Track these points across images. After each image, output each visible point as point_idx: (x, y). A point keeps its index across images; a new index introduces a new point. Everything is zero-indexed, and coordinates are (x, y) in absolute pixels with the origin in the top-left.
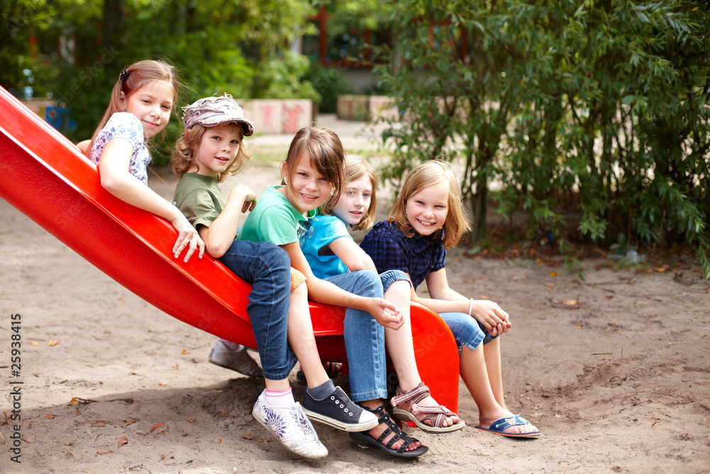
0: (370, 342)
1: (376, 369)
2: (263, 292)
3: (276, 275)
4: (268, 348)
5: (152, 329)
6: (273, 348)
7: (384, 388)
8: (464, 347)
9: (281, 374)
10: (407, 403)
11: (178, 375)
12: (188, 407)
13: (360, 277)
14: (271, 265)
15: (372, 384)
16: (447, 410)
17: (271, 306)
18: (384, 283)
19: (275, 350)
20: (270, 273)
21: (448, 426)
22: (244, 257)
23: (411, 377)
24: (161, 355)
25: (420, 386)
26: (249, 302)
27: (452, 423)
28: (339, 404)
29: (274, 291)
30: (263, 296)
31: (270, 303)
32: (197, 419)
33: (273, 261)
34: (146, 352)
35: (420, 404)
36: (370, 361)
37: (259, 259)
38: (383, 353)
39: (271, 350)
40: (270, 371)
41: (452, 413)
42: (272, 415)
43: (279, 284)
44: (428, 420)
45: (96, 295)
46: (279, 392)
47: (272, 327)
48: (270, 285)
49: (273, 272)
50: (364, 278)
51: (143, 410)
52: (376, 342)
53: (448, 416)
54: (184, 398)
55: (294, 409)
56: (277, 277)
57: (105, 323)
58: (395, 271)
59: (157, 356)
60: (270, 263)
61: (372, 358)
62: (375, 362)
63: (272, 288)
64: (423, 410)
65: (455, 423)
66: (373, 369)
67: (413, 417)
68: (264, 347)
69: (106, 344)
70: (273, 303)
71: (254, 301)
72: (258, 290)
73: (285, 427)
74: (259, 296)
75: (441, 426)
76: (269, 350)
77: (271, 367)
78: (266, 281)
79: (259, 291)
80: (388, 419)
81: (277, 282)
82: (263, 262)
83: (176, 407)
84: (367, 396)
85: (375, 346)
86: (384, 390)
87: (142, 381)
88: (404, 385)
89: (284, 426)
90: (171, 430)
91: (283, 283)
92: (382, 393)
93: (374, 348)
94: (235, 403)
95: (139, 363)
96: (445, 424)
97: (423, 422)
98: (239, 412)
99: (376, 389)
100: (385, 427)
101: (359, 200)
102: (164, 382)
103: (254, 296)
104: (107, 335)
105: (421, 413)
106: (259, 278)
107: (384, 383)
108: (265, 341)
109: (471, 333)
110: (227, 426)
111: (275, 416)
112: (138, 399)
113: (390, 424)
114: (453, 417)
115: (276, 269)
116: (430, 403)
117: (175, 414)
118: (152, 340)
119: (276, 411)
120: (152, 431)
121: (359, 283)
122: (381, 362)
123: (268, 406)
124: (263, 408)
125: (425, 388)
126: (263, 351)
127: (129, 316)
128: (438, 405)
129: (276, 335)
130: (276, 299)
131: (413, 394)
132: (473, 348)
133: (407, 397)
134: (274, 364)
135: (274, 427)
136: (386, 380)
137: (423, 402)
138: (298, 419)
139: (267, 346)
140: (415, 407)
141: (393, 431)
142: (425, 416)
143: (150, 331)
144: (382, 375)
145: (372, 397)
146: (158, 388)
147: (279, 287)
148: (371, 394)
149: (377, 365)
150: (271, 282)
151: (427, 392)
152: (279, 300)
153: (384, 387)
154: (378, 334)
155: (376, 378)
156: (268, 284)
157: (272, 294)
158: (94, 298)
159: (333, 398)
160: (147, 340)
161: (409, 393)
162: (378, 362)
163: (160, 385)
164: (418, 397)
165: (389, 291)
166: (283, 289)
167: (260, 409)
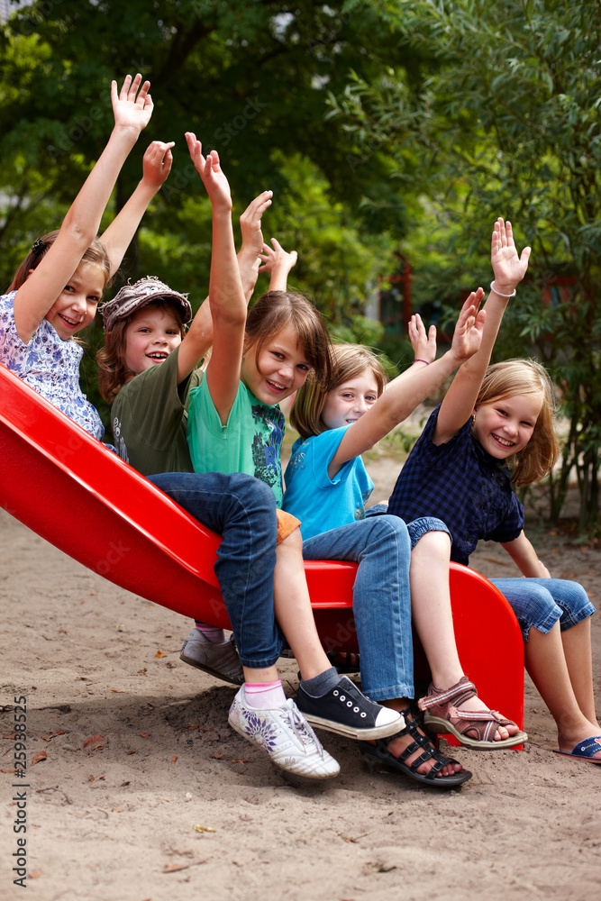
0: (390, 617)
1: (398, 656)
2: (236, 542)
3: (254, 518)
4: (246, 622)
5: (123, 629)
6: (253, 621)
7: (410, 684)
8: (533, 630)
9: (266, 660)
10: (444, 706)
11: (142, 681)
12: (146, 719)
13: (377, 524)
14: (247, 505)
15: (391, 676)
16: (500, 717)
17: (247, 561)
18: (412, 535)
19: (256, 625)
20: (245, 517)
21: (502, 739)
22: (209, 495)
23: (450, 667)
24: (127, 658)
25: (462, 681)
26: (218, 557)
27: (507, 734)
28: (346, 701)
29: (251, 540)
30: (235, 549)
31: (245, 557)
32: (153, 734)
33: (249, 499)
34: (106, 654)
35: (460, 708)
36: (390, 645)
37: (230, 497)
38: (409, 633)
39: (250, 625)
40: (249, 655)
41: (508, 721)
42: (256, 721)
43: (259, 531)
44: (473, 732)
45: (62, 590)
46: (263, 686)
47: (249, 592)
48: (246, 532)
49: (250, 514)
50: (382, 525)
51: (82, 721)
52: (398, 616)
53: (503, 725)
54: (142, 707)
55: (285, 709)
56: (256, 520)
57: (64, 621)
58: (428, 518)
59: (120, 659)
60: (245, 502)
61: (392, 640)
62: (397, 645)
63: (249, 537)
64: (465, 715)
65: (512, 735)
66: (394, 656)
67: (452, 726)
68: (240, 621)
69: (57, 645)
70: (250, 557)
71: (224, 555)
72: (230, 539)
73: (274, 737)
74: (231, 548)
75: (492, 739)
76: (247, 625)
77: (250, 650)
78: (240, 527)
79: (230, 541)
80: (415, 729)
81: (255, 527)
82: (236, 500)
83: (129, 719)
84: (384, 694)
85: (398, 621)
86: (409, 687)
87: (90, 687)
88: (439, 681)
89: (274, 735)
90: (111, 746)
91: (265, 529)
92: (406, 690)
93: (396, 626)
94: (211, 715)
95: (94, 666)
96: (498, 736)
97: (465, 734)
98: (213, 725)
99: (397, 683)
100: (409, 740)
101: (361, 404)
102: (121, 688)
103: (224, 549)
104: (62, 634)
105: (464, 721)
106: (231, 523)
107: (410, 677)
108: (240, 613)
109: (542, 609)
110: (190, 741)
111: (259, 722)
112: (78, 708)
113: (416, 736)
114: (509, 727)
115: (253, 509)
116: (476, 706)
117: (125, 727)
118: (119, 640)
119: (261, 716)
120: (85, 745)
121: (375, 532)
122: (405, 644)
123: (249, 708)
124: (241, 712)
125: (469, 685)
126: (239, 627)
127: (97, 614)
128: (489, 710)
129: (255, 604)
130: (255, 552)
131: (451, 693)
132: (545, 630)
133: (443, 697)
134: (255, 645)
135: (260, 739)
136: (412, 672)
137: (465, 706)
138: (293, 723)
139: (244, 619)
140: (454, 712)
141: (422, 746)
142: (468, 725)
143: (120, 631)
144: (408, 665)
145: (392, 695)
146: (110, 696)
147: (259, 535)
148: (390, 691)
149: (400, 649)
150: (247, 528)
151: (472, 690)
152: (259, 553)
153: (410, 682)
154: (402, 605)
155: (397, 669)
156: (243, 532)
157: (248, 545)
158: (56, 594)
159: (336, 693)
160: (112, 640)
161: (445, 692)
162: (401, 645)
163: (115, 692)
164: (459, 698)
165: (419, 546)
166: (264, 538)
167: (238, 713)
